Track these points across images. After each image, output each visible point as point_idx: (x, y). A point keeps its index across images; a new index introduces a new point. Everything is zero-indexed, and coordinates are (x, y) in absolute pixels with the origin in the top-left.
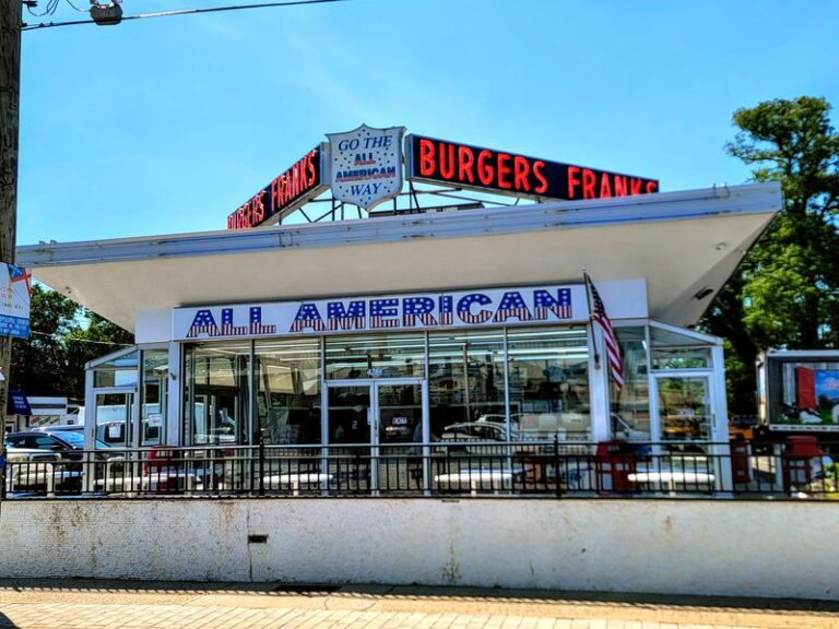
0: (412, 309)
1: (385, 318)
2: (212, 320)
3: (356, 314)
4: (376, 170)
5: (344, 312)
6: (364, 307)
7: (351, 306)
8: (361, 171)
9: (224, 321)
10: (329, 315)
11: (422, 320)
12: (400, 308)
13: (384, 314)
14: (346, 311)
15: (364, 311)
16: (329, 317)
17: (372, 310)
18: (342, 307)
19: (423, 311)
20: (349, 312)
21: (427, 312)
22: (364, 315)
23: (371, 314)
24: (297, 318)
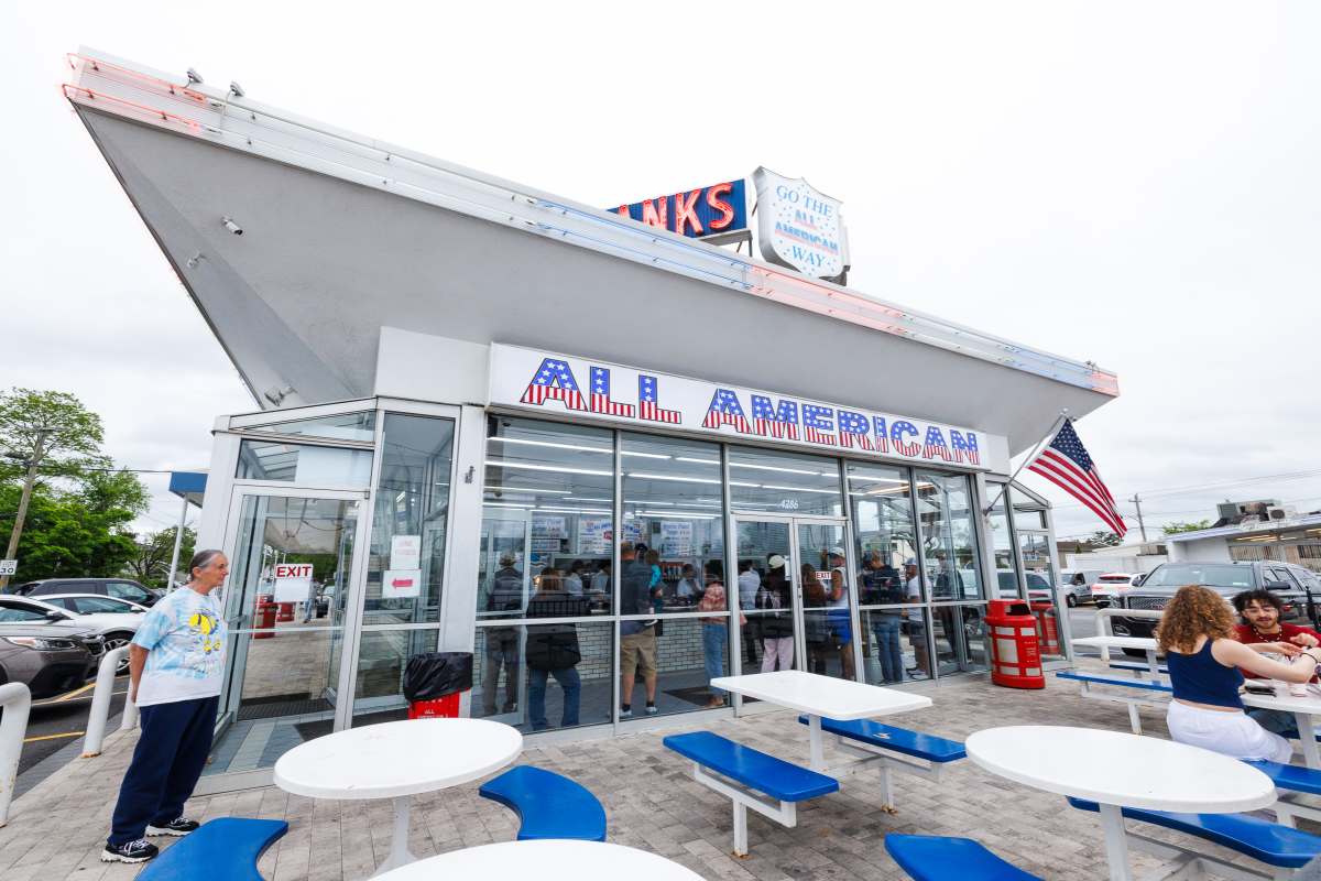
0: (848, 425)
1: (820, 431)
2: (572, 380)
3: (787, 417)
4: (817, 238)
5: (772, 412)
6: (795, 410)
7: (780, 407)
8: (803, 233)
9: (593, 386)
10: (755, 413)
11: (859, 442)
12: (835, 420)
13: (819, 426)
14: (775, 412)
15: (796, 416)
16: (754, 416)
17: (805, 418)
18: (770, 405)
19: (858, 430)
20: (779, 413)
21: (864, 432)
22: (797, 423)
23: (805, 423)
24: (711, 408)
